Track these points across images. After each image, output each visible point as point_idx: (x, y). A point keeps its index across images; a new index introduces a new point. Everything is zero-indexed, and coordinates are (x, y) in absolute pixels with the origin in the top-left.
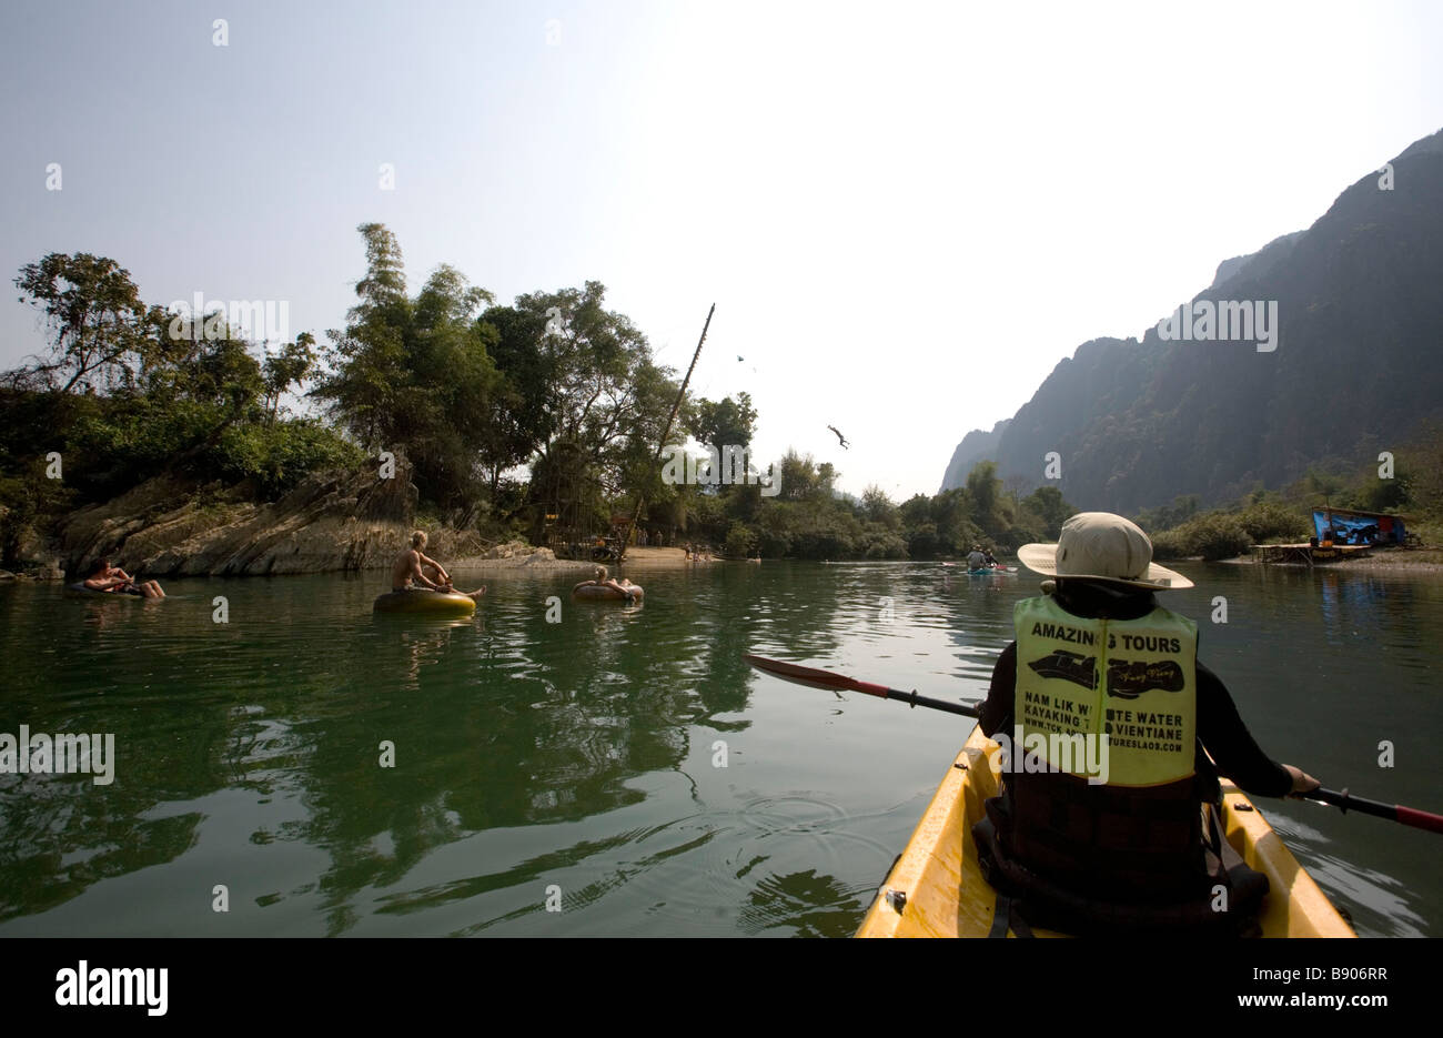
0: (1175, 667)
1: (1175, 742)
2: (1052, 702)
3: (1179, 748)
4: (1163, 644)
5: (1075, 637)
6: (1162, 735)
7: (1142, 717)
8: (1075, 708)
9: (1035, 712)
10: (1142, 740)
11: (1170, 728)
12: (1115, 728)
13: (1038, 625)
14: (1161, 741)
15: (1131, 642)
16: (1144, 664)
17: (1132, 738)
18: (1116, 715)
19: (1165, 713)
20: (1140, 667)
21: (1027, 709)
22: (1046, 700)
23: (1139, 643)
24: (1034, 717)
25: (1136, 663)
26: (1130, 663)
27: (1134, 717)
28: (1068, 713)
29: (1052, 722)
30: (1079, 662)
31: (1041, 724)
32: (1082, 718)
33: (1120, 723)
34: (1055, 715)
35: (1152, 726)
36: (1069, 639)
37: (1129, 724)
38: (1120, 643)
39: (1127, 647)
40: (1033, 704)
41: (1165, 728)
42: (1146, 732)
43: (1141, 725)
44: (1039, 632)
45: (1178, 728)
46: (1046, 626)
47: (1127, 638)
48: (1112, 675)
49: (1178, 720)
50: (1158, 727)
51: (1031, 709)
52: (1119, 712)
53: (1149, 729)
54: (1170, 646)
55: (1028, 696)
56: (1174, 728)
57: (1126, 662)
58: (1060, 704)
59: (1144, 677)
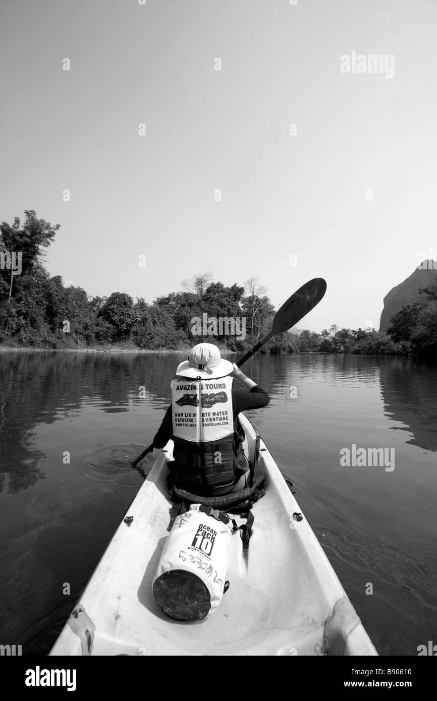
0: (224, 394)
1: (226, 421)
2: (184, 415)
3: (227, 423)
4: (220, 386)
5: (190, 388)
6: (221, 419)
7: (214, 414)
8: (192, 415)
9: (179, 421)
10: (215, 422)
11: (224, 416)
12: (205, 420)
13: (178, 386)
14: (221, 422)
16: (214, 394)
17: (211, 422)
18: (205, 415)
19: (222, 411)
20: (212, 395)
22: (182, 415)
23: (211, 387)
24: (179, 423)
25: (210, 394)
26: (209, 394)
27: (211, 415)
28: (190, 418)
29: (184, 423)
30: (192, 397)
31: (181, 425)
32: (194, 418)
33: (207, 418)
34: (185, 420)
35: (218, 416)
36: (188, 389)
37: (210, 417)
38: (205, 387)
39: (207, 388)
40: (178, 417)
41: (222, 416)
42: (216, 419)
43: (214, 417)
44: (178, 389)
45: (227, 416)
46: (180, 386)
48: (202, 400)
49: (226, 413)
50: (220, 416)
51: (177, 420)
52: (206, 413)
54: (222, 386)
55: (176, 415)
57: (207, 394)
58: (187, 415)
59: (214, 399)
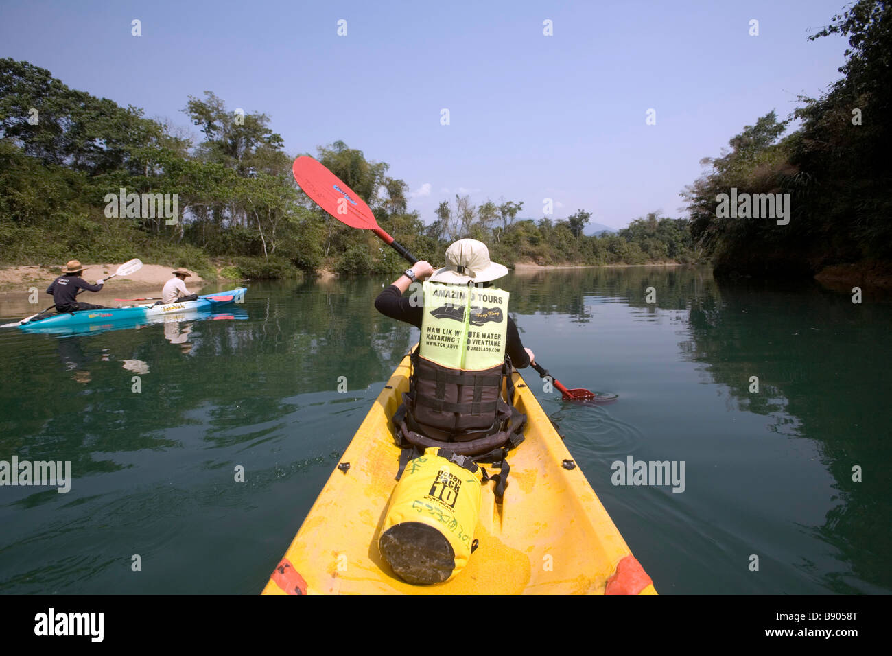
0: (499, 310)
1: (497, 347)
2: (441, 331)
3: (498, 350)
4: (495, 300)
6: (492, 344)
7: (484, 335)
8: (453, 333)
9: (432, 338)
10: (483, 347)
11: (496, 340)
12: (472, 341)
13: (436, 291)
14: (492, 347)
16: (487, 309)
17: (479, 346)
18: (472, 335)
19: (494, 333)
20: (485, 310)
21: (428, 336)
22: (438, 331)
23: (485, 299)
24: (432, 341)
25: (483, 308)
27: (481, 335)
28: (449, 336)
29: (440, 342)
30: (457, 309)
31: (435, 344)
32: (456, 337)
33: (474, 339)
34: (443, 338)
35: (488, 339)
36: (452, 297)
37: (478, 339)
38: (477, 297)
39: (480, 300)
40: (431, 333)
41: (494, 340)
42: (485, 343)
43: (484, 339)
44: (436, 295)
45: (499, 340)
46: (441, 291)
48: (472, 314)
49: (499, 336)
50: (491, 340)
51: (430, 337)
52: (474, 333)
53: (487, 341)
54: (498, 301)
55: (429, 330)
56: (497, 340)
58: (445, 332)
59: (486, 315)
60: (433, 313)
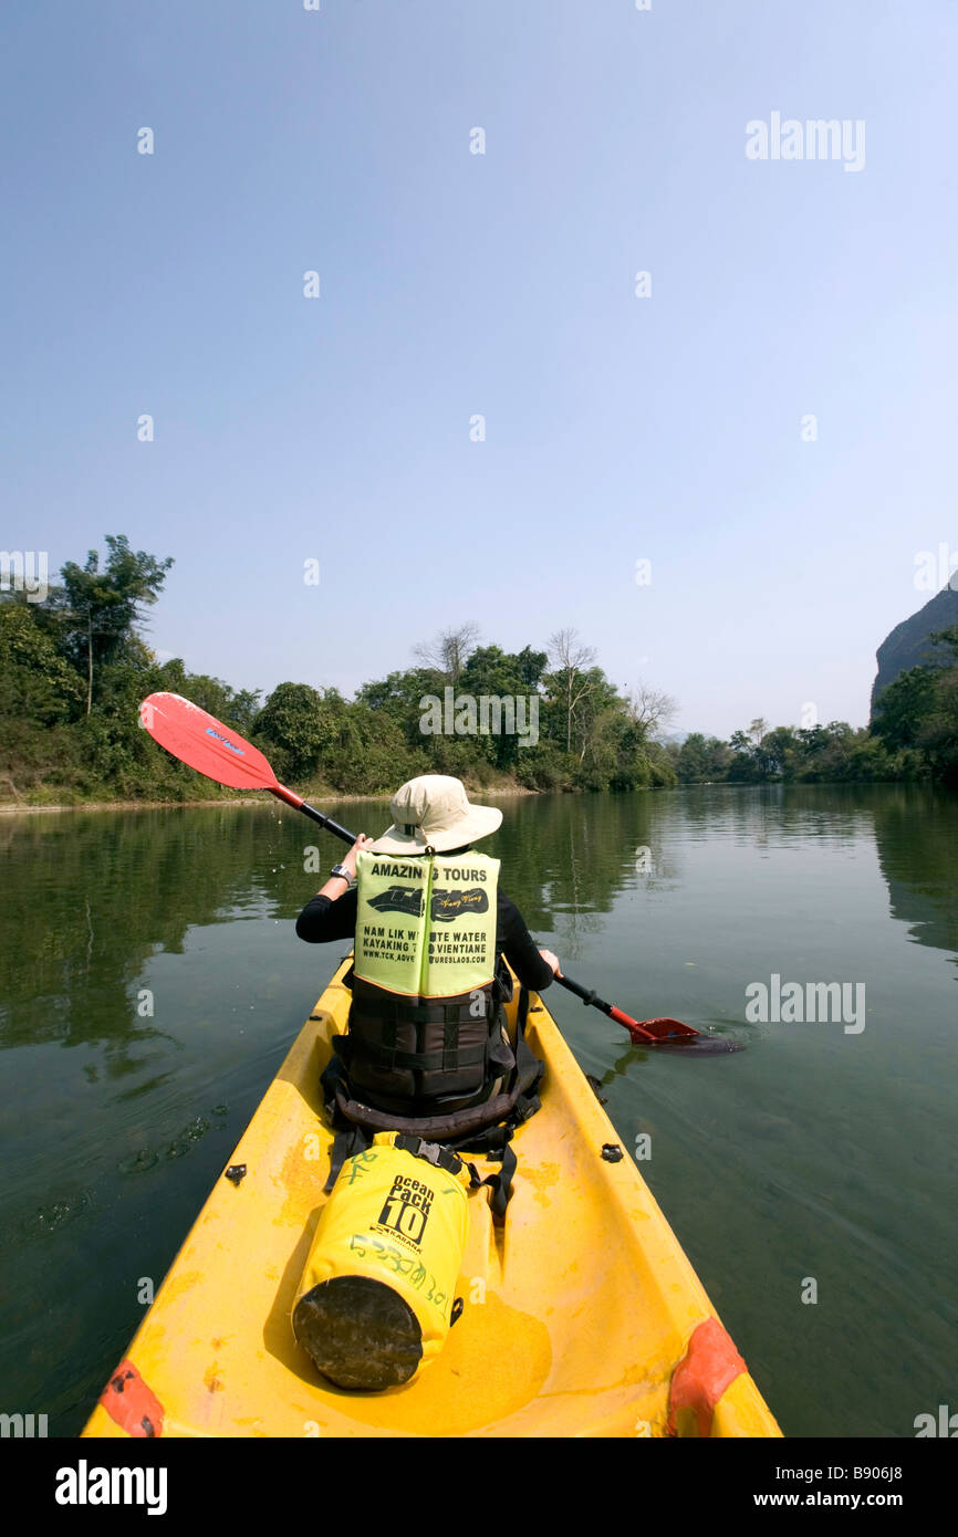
0: (482, 893)
1: (480, 955)
2: (386, 933)
3: (483, 960)
4: (474, 875)
5: (407, 873)
6: (471, 950)
7: (457, 937)
8: (405, 935)
9: (372, 945)
10: (456, 956)
11: (477, 943)
12: (436, 948)
13: (376, 866)
14: (471, 955)
15: (450, 873)
16: (459, 892)
17: (449, 955)
18: (437, 936)
19: (474, 932)
20: (457, 894)
21: (366, 942)
22: (381, 932)
23: (456, 875)
24: (372, 949)
25: (453, 892)
26: (449, 892)
27: (451, 938)
28: (400, 940)
29: (386, 950)
30: (409, 894)
31: (377, 954)
32: (410, 942)
33: (440, 944)
34: (389, 944)
35: (465, 943)
36: (402, 875)
37: (447, 943)
38: (442, 874)
39: (447, 878)
40: (371, 937)
41: (474, 943)
42: (460, 949)
43: (457, 943)
44: (377, 872)
45: (483, 943)
46: (383, 866)
47: (447, 870)
48: (434, 902)
49: (483, 936)
50: (469, 943)
51: (369, 942)
52: (440, 934)
53: (462, 946)
54: (479, 876)
55: (367, 930)
56: (480, 943)
57: (445, 891)
58: (393, 934)
59: (459, 902)
60: (372, 902)
